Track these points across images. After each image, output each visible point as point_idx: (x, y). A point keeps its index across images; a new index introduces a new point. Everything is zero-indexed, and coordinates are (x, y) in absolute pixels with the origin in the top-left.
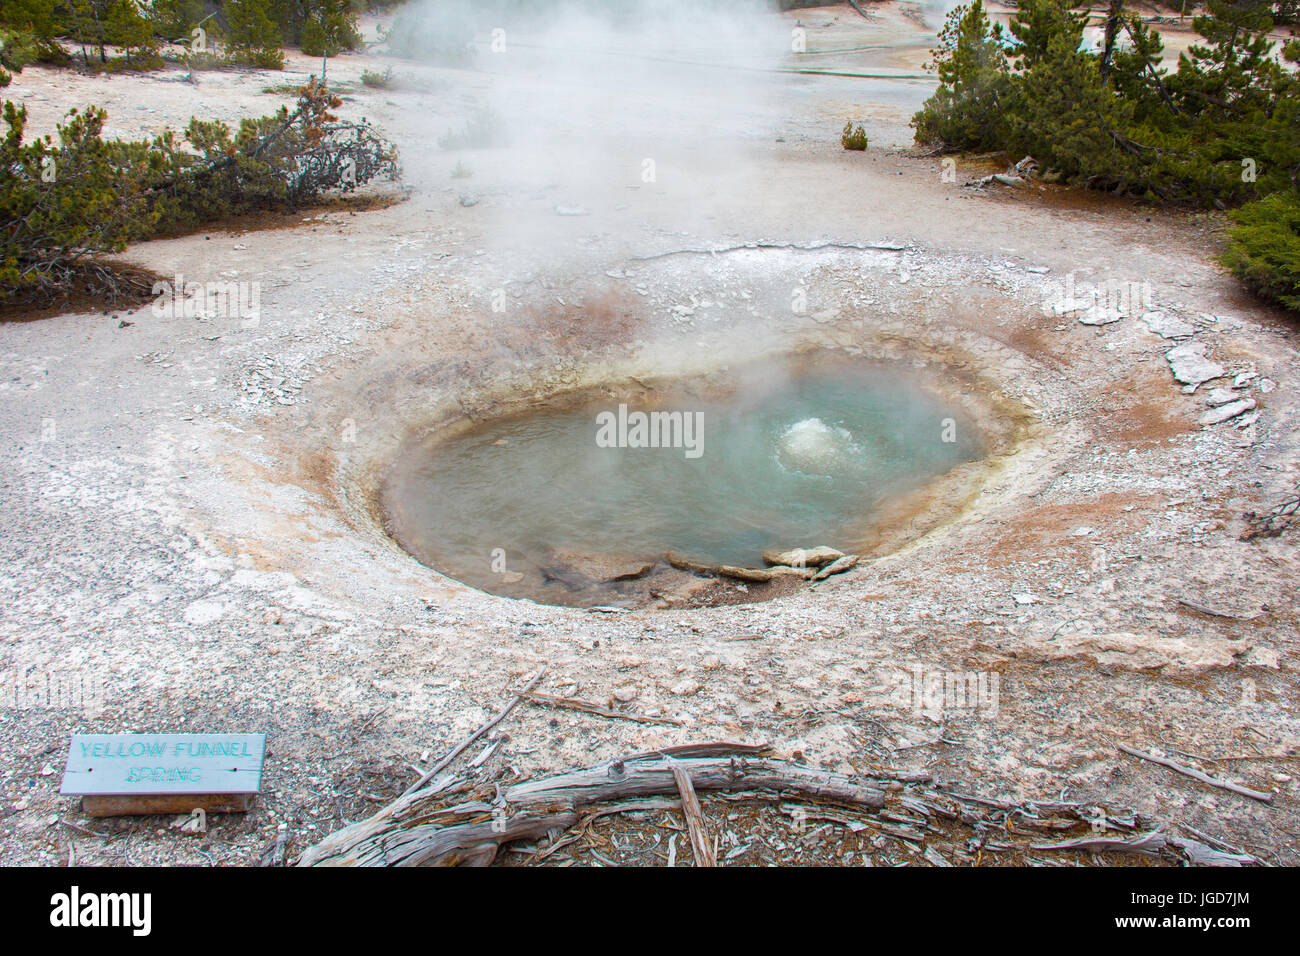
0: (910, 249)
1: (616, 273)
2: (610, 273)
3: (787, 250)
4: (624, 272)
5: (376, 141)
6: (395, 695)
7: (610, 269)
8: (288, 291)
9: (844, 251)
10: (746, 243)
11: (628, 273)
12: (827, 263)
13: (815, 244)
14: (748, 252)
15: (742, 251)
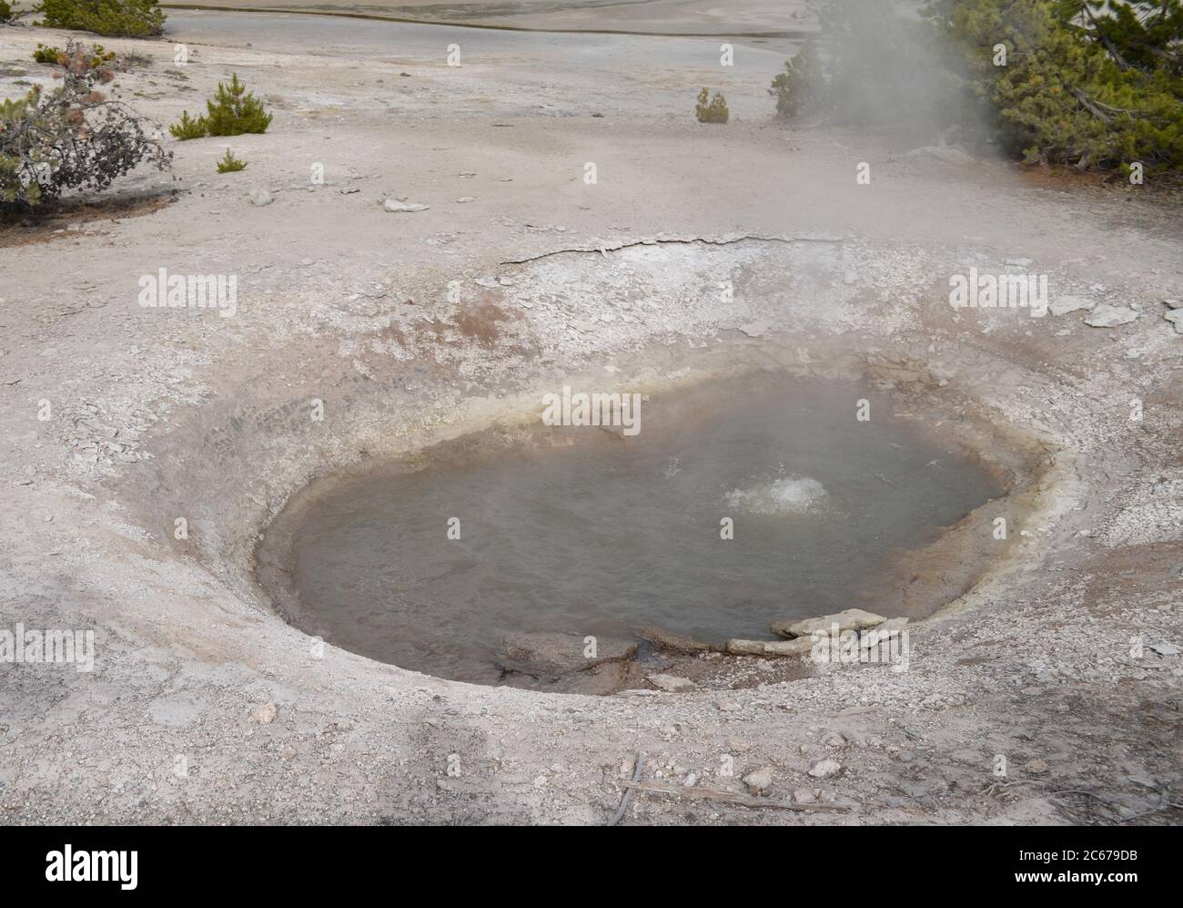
0: (850, 240)
1: (488, 282)
2: (480, 282)
3: (694, 246)
4: (497, 279)
5: (134, 121)
6: (473, 797)
7: (479, 276)
8: (80, 318)
9: (766, 244)
10: (643, 239)
11: (504, 281)
12: (748, 261)
13: (729, 237)
14: (646, 250)
15: (638, 247)
